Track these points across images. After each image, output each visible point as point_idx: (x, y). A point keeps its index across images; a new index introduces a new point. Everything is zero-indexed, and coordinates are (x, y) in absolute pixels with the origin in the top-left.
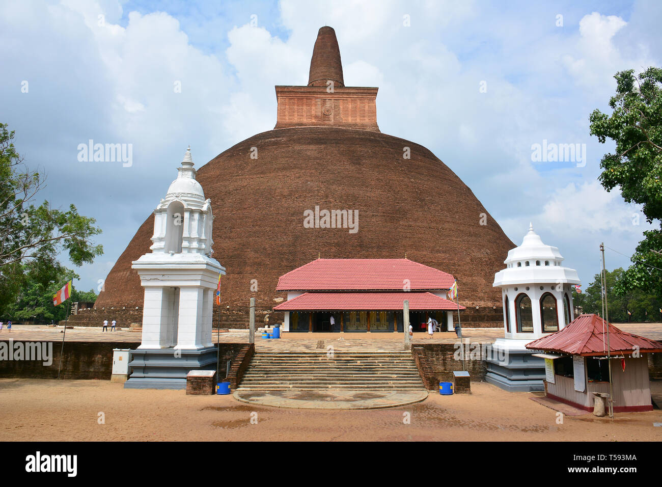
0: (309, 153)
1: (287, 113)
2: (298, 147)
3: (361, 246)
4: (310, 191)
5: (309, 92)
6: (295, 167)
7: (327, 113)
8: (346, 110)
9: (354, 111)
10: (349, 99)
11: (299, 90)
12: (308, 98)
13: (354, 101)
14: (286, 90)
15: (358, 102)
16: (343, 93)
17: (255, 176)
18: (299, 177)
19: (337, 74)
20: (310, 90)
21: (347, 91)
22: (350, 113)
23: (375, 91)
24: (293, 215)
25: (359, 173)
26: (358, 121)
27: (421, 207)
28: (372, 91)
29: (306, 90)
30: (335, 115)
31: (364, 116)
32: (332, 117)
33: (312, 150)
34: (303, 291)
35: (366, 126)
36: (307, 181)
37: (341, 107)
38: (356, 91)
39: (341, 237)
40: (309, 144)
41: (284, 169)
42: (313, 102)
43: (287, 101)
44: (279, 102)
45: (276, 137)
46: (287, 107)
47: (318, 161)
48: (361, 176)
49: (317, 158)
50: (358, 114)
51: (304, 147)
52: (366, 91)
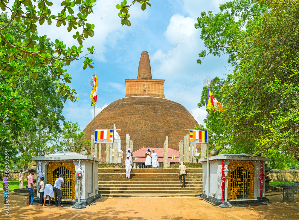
0: (139, 108)
1: (130, 90)
2: (135, 106)
3: (156, 143)
4: (140, 123)
5: (138, 81)
6: (134, 114)
7: (145, 90)
8: (152, 88)
9: (155, 89)
10: (154, 84)
11: (134, 80)
12: (138, 84)
13: (155, 85)
14: (129, 80)
15: (157, 85)
16: (151, 81)
17: (120, 118)
18: (135, 118)
19: (149, 72)
20: (138, 80)
21: (153, 81)
22: (154, 90)
23: (164, 81)
24: (134, 132)
25: (156, 116)
26: (157, 93)
27: (177, 129)
28: (162, 81)
29: (137, 80)
30: (148, 91)
31: (159, 91)
32: (147, 91)
33: (139, 107)
34: (139, 157)
35: (160, 95)
36: (139, 119)
37: (151, 87)
38: (156, 81)
39: (150, 140)
40: (138, 104)
41: (130, 115)
42: (140, 85)
43: (130, 85)
44: (127, 85)
45: (127, 101)
46: (130, 87)
47: (142, 111)
48: (157, 117)
49: (142, 110)
50: (157, 90)
51: (137, 106)
52: (160, 81)
